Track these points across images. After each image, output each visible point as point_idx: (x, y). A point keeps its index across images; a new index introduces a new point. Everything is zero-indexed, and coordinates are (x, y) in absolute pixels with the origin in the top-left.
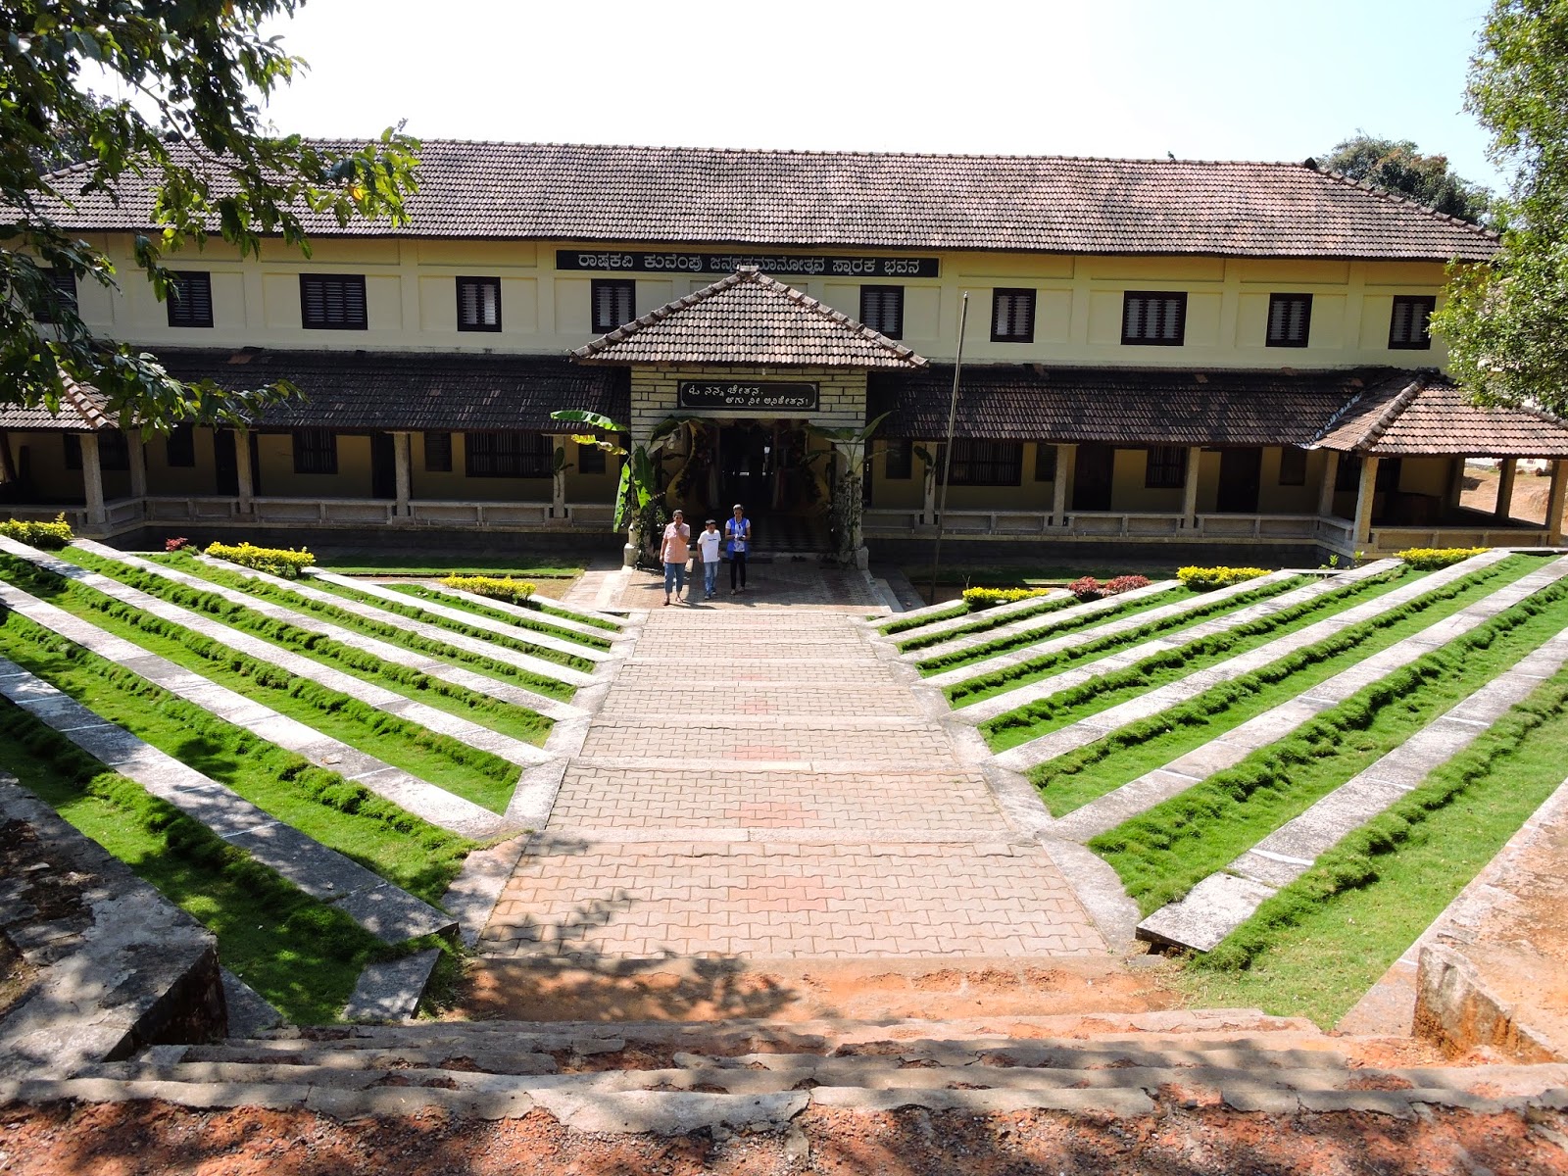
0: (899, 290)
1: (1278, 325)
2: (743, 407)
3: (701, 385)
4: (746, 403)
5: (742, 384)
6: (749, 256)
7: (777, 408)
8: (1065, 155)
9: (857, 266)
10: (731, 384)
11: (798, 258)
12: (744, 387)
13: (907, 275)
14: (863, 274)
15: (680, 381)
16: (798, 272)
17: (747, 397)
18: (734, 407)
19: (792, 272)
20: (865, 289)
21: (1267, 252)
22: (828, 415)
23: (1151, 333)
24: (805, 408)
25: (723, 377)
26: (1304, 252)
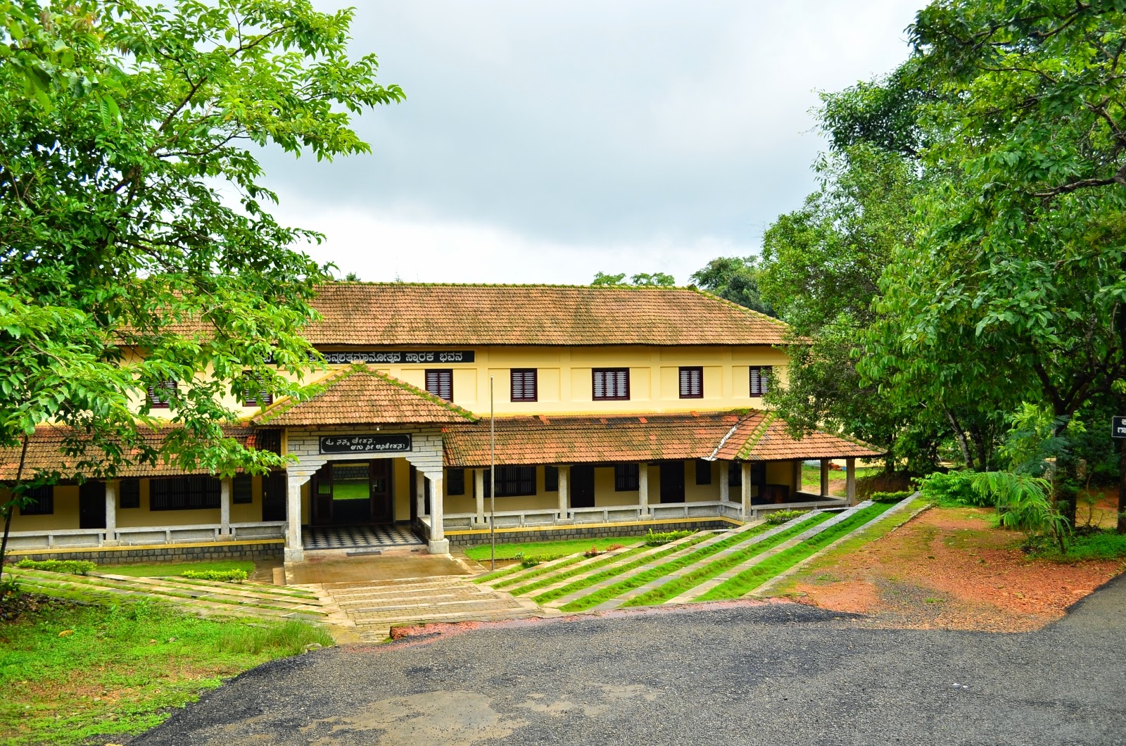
0: (450, 371)
1: (685, 385)
2: (363, 451)
3: (334, 439)
4: (364, 449)
5: (362, 437)
6: (350, 353)
7: (385, 451)
8: (546, 283)
9: (422, 357)
10: (354, 437)
11: (383, 353)
12: (363, 438)
13: (455, 361)
14: (426, 361)
15: (320, 437)
16: (383, 362)
17: (365, 445)
18: (356, 451)
19: (379, 362)
20: (428, 371)
21: (675, 343)
22: (418, 454)
23: (610, 393)
24: (403, 450)
25: (349, 433)
26: (696, 342)
